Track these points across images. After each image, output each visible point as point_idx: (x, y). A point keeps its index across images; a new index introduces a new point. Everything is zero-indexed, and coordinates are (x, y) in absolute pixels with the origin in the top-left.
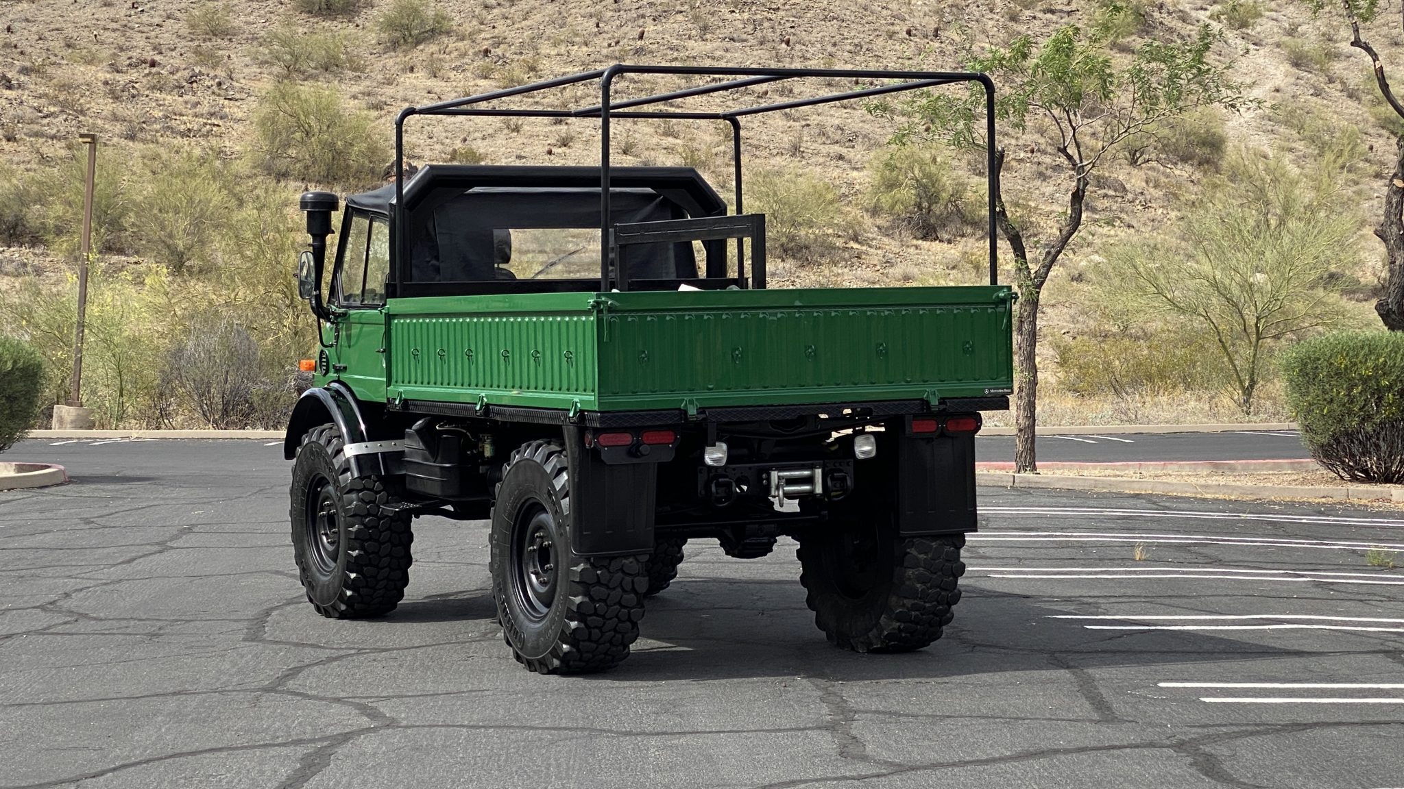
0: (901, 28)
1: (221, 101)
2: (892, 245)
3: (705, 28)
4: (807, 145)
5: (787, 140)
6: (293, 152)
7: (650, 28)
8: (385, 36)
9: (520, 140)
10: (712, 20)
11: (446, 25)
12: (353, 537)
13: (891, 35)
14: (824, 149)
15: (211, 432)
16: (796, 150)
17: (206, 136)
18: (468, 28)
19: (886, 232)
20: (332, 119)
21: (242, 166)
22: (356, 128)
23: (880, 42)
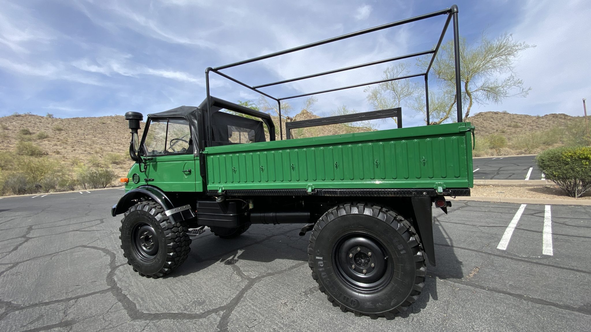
0: (124, 138)
1: (9, 145)
2: (129, 162)
3: (95, 137)
4: (113, 150)
5: (110, 150)
6: (24, 151)
7: (86, 136)
8: (38, 138)
9: (66, 150)
10: (96, 136)
11: (48, 136)
12: (171, 248)
13: (123, 138)
14: (116, 151)
15: (16, 196)
16: (112, 151)
17: (6, 149)
18: (53, 137)
19: (128, 160)
20: (32, 147)
21: (14, 154)
22: (36, 148)
23: (122, 139)
